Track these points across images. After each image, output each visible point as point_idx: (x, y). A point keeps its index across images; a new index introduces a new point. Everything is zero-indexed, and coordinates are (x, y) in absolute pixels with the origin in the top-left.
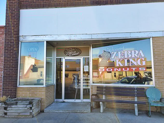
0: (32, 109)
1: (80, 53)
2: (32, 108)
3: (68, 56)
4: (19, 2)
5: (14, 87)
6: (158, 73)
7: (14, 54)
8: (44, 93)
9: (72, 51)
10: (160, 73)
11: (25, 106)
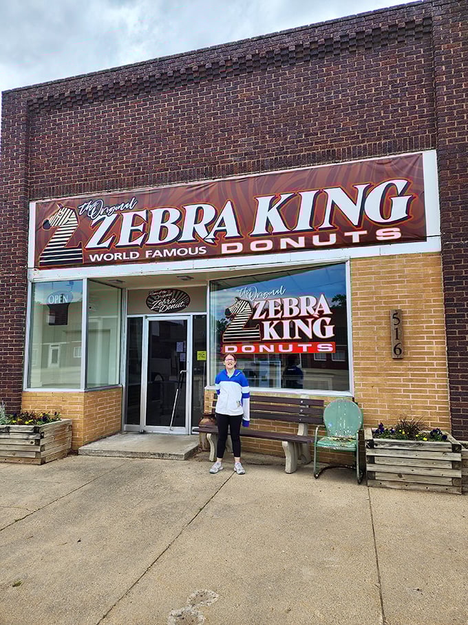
0: (39, 445)
1: (187, 304)
2: (41, 442)
3: (157, 311)
4: (26, 186)
5: (14, 391)
6: (362, 359)
7: (16, 313)
8: (80, 408)
9: (167, 298)
10: (368, 359)
11: (25, 437)
